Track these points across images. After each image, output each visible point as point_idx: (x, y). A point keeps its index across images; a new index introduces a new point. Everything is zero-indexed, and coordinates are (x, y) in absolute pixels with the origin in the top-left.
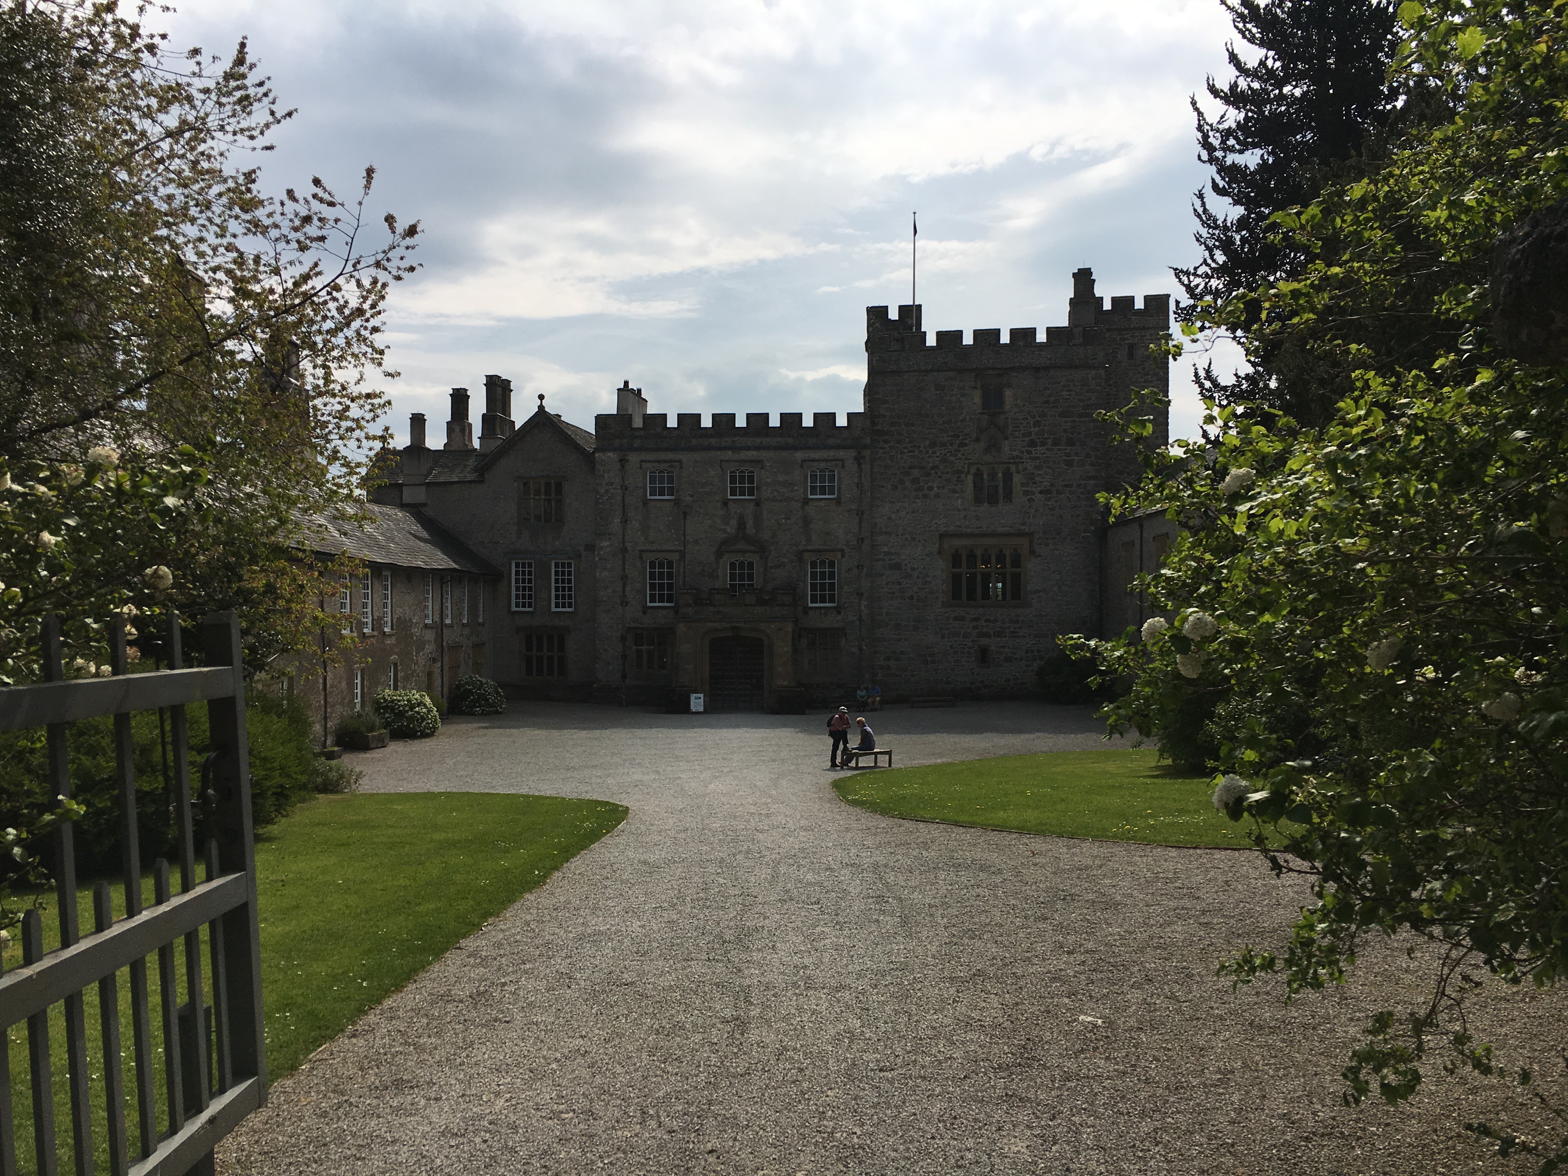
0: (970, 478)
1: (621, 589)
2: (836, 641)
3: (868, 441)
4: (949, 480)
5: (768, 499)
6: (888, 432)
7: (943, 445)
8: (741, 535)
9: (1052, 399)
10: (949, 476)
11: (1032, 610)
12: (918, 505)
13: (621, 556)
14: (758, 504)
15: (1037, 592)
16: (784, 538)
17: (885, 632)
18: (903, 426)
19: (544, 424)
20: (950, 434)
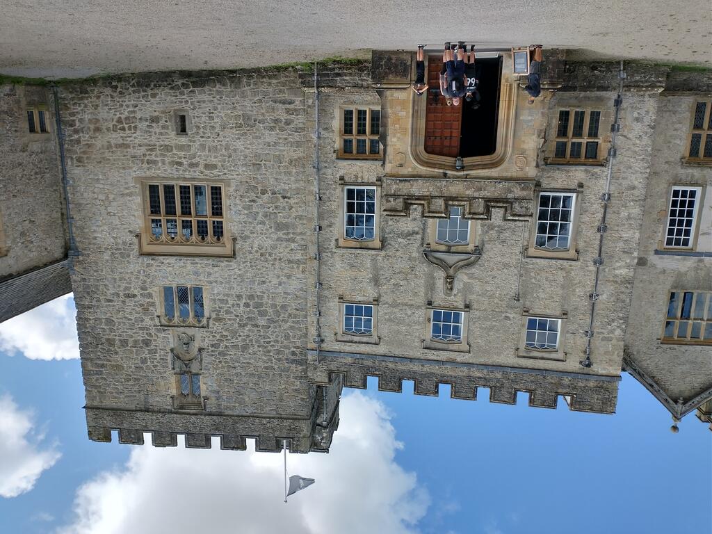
0: (206, 314)
1: (608, 216)
2: (347, 143)
3: (310, 358)
4: (228, 312)
5: (418, 307)
6: (293, 361)
7: (235, 346)
8: (451, 271)
9: (132, 382)
10: (228, 317)
11: (133, 174)
12: (258, 289)
13: (603, 255)
14: (430, 303)
15: (130, 195)
16: (402, 265)
17: (292, 153)
18: (276, 367)
19: (676, 402)
20: (228, 357)
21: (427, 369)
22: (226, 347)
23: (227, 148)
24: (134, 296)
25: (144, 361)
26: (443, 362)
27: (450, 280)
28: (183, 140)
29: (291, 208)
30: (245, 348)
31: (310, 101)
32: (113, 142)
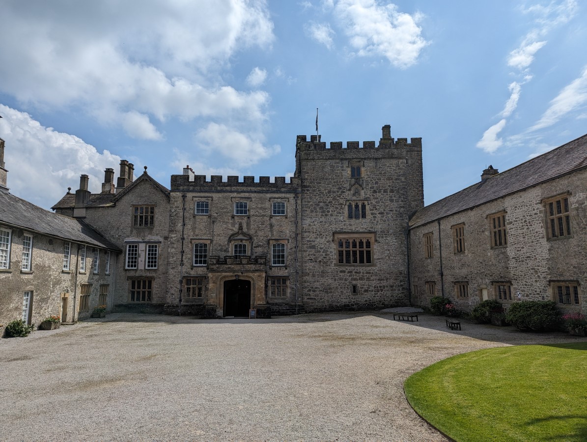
0: (347, 207)
1: (181, 257)
2: (284, 282)
3: (300, 190)
4: (337, 208)
5: (253, 215)
6: (309, 186)
7: (334, 192)
8: (240, 232)
9: (383, 172)
10: (337, 206)
11: (377, 268)
12: (323, 219)
13: (181, 241)
14: (249, 218)
15: (379, 259)
16: (260, 233)
17: (308, 278)
18: (316, 184)
19: (146, 180)
20: (337, 187)
21: (249, 188)
22: (338, 192)
23: (335, 280)
24: (379, 213)
25: (376, 183)
26: (242, 192)
27: (241, 228)
28: (354, 282)
29: (309, 255)
30: (329, 192)
31: (300, 299)
32: (385, 281)
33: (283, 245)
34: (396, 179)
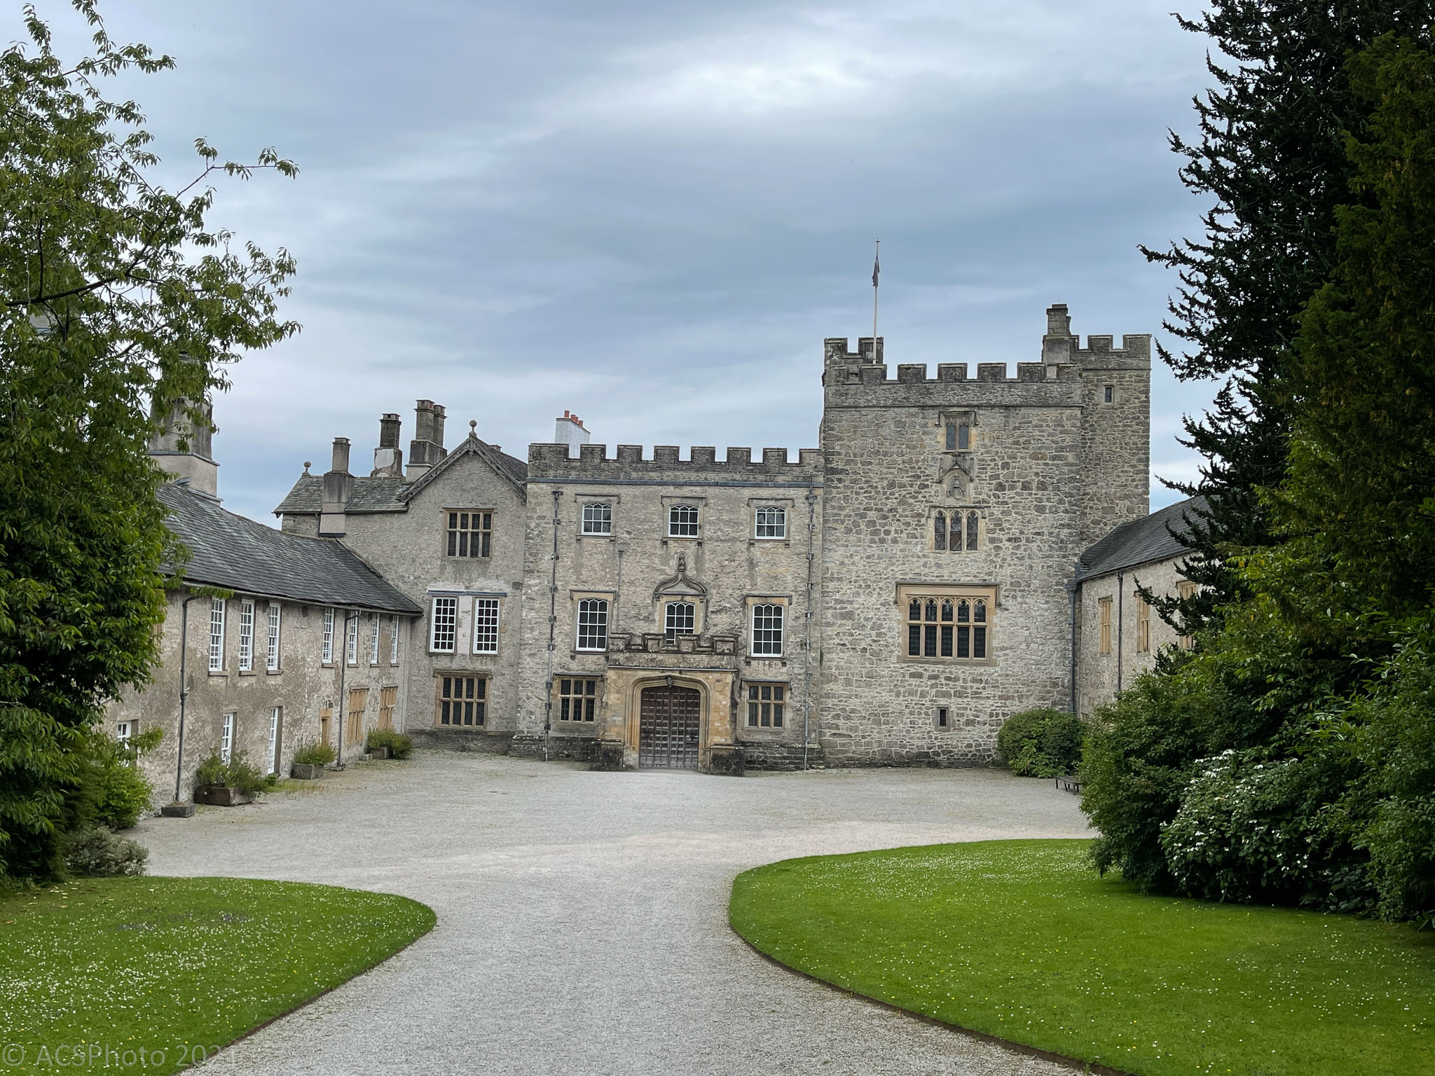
0: (932, 522)
1: (549, 631)
2: (779, 696)
3: (821, 479)
4: (908, 524)
5: (711, 539)
6: (842, 471)
7: (902, 486)
8: (680, 577)
9: (1022, 440)
10: (908, 520)
11: (998, 669)
12: (874, 550)
13: (550, 596)
14: (700, 544)
15: (1003, 648)
16: (726, 581)
17: (835, 687)
18: (859, 465)
19: (475, 452)
20: (910, 474)
21: (702, 475)
22: (911, 486)
23: (898, 694)
24: (1009, 540)
25: (1006, 466)
26: (685, 484)
27: (682, 567)
28: (943, 702)
29: (838, 634)
30: (892, 485)
31: (813, 735)
32: (1017, 702)
33: (778, 611)
34: (1054, 458)
